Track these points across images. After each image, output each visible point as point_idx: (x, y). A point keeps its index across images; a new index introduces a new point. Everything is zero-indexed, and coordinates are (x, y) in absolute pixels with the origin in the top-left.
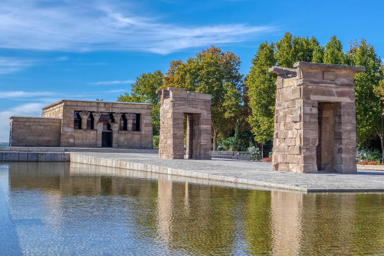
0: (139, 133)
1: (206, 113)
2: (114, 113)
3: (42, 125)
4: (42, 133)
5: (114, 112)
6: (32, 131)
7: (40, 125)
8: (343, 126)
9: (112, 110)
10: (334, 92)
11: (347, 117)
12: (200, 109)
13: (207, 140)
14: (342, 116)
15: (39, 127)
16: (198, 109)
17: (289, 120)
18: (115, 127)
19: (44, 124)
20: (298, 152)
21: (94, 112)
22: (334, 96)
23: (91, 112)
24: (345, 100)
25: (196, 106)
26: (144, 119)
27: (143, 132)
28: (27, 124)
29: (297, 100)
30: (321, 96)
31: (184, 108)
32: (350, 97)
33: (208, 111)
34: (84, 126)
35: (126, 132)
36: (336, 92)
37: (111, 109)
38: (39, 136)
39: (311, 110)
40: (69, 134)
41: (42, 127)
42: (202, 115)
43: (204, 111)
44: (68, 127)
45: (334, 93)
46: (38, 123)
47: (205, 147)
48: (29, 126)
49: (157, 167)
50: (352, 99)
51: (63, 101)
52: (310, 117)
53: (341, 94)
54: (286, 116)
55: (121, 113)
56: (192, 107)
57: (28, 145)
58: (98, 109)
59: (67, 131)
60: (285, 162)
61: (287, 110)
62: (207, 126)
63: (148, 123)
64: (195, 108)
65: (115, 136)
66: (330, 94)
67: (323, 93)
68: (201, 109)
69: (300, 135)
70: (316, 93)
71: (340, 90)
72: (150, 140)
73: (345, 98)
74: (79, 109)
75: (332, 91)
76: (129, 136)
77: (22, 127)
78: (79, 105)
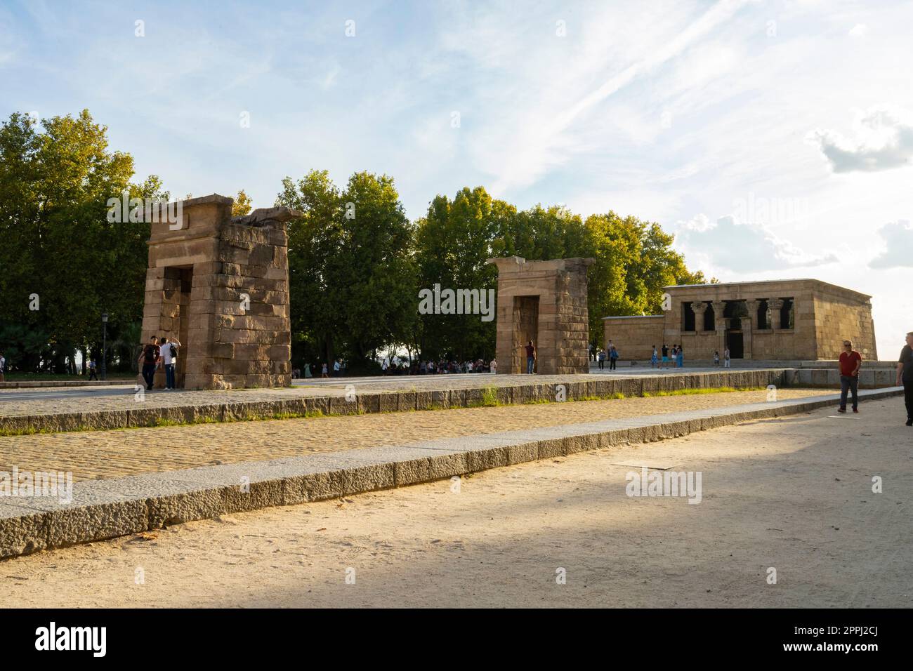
0: (789, 331)
1: (548, 294)
2: (745, 300)
3: (643, 328)
4: (643, 340)
5: (743, 298)
6: (629, 338)
7: (640, 328)
8: (192, 305)
9: (741, 296)
10: (186, 248)
11: (198, 289)
12: (538, 288)
13: (547, 340)
14: (192, 289)
16: (536, 288)
18: (746, 325)
19: (645, 326)
21: (712, 302)
22: (185, 255)
23: (709, 302)
24: (198, 260)
26: (798, 306)
27: (797, 330)
28: (623, 327)
30: (169, 259)
31: (515, 289)
32: (205, 253)
33: (552, 289)
34: (699, 325)
35: (766, 331)
37: (738, 294)
38: (638, 345)
39: (155, 284)
41: (643, 331)
42: (541, 298)
43: (545, 290)
44: (673, 329)
45: (185, 250)
46: (638, 326)
47: (544, 352)
48: (626, 331)
52: (153, 296)
53: (195, 251)
55: (757, 299)
56: (527, 286)
57: (624, 358)
58: (717, 297)
59: (670, 336)
62: (548, 316)
63: (806, 314)
64: (531, 286)
65: (746, 339)
66: (180, 253)
67: (171, 254)
68: (541, 287)
70: (163, 256)
71: (193, 243)
72: (811, 344)
73: (199, 256)
74: (688, 299)
75: (184, 247)
76: (773, 338)
77: (616, 332)
78: (688, 293)
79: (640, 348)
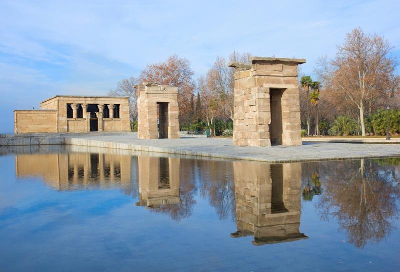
0: (119, 119)
1: (174, 102)
2: (98, 104)
6: (33, 121)
15: (38, 117)
16: (167, 99)
17: (246, 104)
18: (99, 116)
19: (43, 115)
20: (255, 130)
21: (82, 104)
23: (80, 104)
24: (290, 87)
25: (166, 97)
26: (122, 108)
27: (122, 118)
28: (29, 115)
29: (252, 88)
30: (271, 84)
31: (157, 99)
32: (294, 84)
34: (75, 115)
35: (109, 119)
36: (284, 80)
37: (95, 101)
39: (264, 95)
40: (63, 122)
41: (41, 118)
42: (169, 103)
44: (63, 116)
45: (281, 82)
46: (38, 115)
48: (31, 117)
49: (140, 146)
50: (296, 86)
51: (57, 96)
52: (263, 101)
53: (287, 82)
54: (244, 101)
55: (104, 104)
56: (163, 97)
58: (84, 102)
59: (62, 120)
60: (244, 138)
61: (244, 96)
62: (175, 112)
63: (126, 112)
65: (100, 122)
67: (273, 82)
68: (170, 99)
69: (256, 116)
70: (267, 82)
71: (286, 78)
72: (128, 125)
73: (290, 85)
74: (70, 102)
75: (280, 80)
76: (112, 122)
77: (24, 117)
78: (70, 99)
79: (39, 126)
